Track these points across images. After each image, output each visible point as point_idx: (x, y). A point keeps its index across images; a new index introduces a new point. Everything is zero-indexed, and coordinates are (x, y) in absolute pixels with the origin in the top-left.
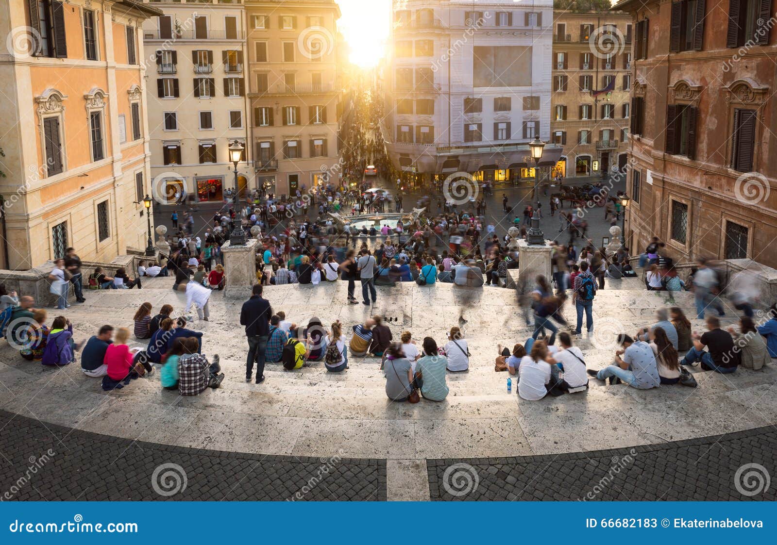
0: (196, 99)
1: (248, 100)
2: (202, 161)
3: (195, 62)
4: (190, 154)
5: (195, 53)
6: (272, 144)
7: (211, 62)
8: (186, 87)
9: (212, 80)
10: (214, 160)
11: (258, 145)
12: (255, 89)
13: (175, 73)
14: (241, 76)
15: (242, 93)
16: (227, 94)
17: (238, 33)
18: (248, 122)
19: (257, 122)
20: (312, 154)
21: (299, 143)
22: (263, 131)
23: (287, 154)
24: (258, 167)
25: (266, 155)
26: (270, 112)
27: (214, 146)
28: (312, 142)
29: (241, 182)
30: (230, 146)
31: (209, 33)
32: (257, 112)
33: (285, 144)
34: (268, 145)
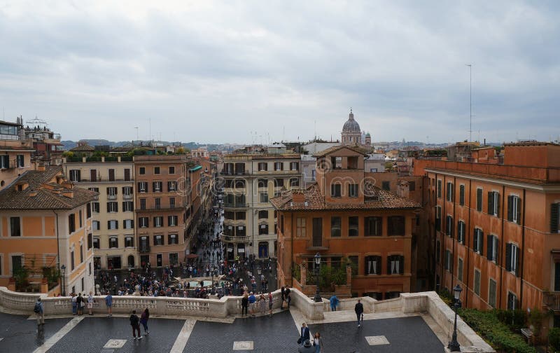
0: (108, 214)
1: (135, 214)
2: (110, 247)
3: (108, 193)
4: (104, 243)
5: (108, 189)
6: (148, 237)
7: (116, 193)
8: (103, 207)
9: (117, 203)
10: (117, 246)
11: (140, 238)
12: (139, 208)
13: (98, 200)
14: (132, 201)
15: (132, 210)
16: (124, 210)
17: (131, 178)
18: (135, 226)
19: (140, 226)
20: (170, 243)
21: (163, 237)
22: (143, 230)
23: (156, 243)
24: (140, 250)
25: (144, 244)
26: (147, 220)
27: (117, 239)
28: (169, 236)
29: (131, 259)
30: (126, 239)
31: (115, 178)
32: (140, 220)
33: (155, 237)
34: (145, 238)
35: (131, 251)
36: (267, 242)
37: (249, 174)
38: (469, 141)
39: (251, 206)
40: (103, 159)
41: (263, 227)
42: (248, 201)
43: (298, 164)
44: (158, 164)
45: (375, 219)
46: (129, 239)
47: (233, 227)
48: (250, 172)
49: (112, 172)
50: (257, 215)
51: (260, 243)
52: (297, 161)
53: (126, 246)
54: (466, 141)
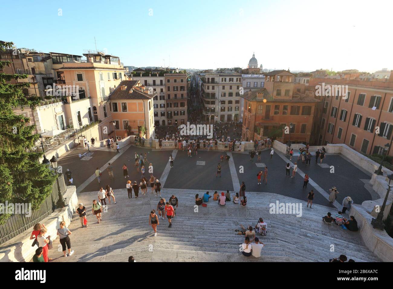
1: (165, 101)
6: (171, 112)
9: (157, 96)
10: (157, 116)
11: (168, 112)
12: (167, 98)
14: (164, 95)
15: (164, 99)
16: (160, 99)
17: (163, 84)
18: (166, 107)
19: (168, 107)
20: (181, 115)
21: (178, 112)
22: (169, 109)
23: (175, 115)
24: (168, 117)
25: (169, 115)
26: (171, 104)
27: (157, 113)
28: (181, 111)
29: (164, 121)
30: (161, 112)
31: (156, 84)
32: (168, 104)
33: (174, 112)
34: (170, 112)
35: (164, 118)
36: (224, 115)
37: (217, 83)
38: (323, 69)
39: (218, 98)
40: (150, 75)
41: (223, 108)
42: (217, 96)
43: (240, 79)
44: (176, 78)
45: (296, 107)
46: (163, 113)
47: (209, 108)
48: (218, 82)
49: (154, 81)
50: (220, 103)
51: (221, 115)
52: (240, 77)
53: (161, 116)
54: (321, 69)
